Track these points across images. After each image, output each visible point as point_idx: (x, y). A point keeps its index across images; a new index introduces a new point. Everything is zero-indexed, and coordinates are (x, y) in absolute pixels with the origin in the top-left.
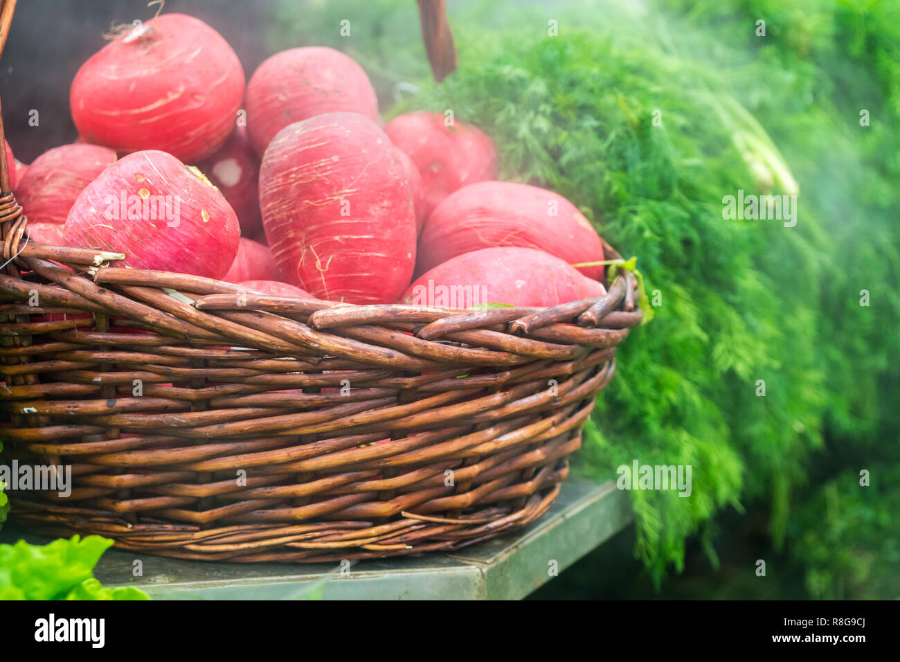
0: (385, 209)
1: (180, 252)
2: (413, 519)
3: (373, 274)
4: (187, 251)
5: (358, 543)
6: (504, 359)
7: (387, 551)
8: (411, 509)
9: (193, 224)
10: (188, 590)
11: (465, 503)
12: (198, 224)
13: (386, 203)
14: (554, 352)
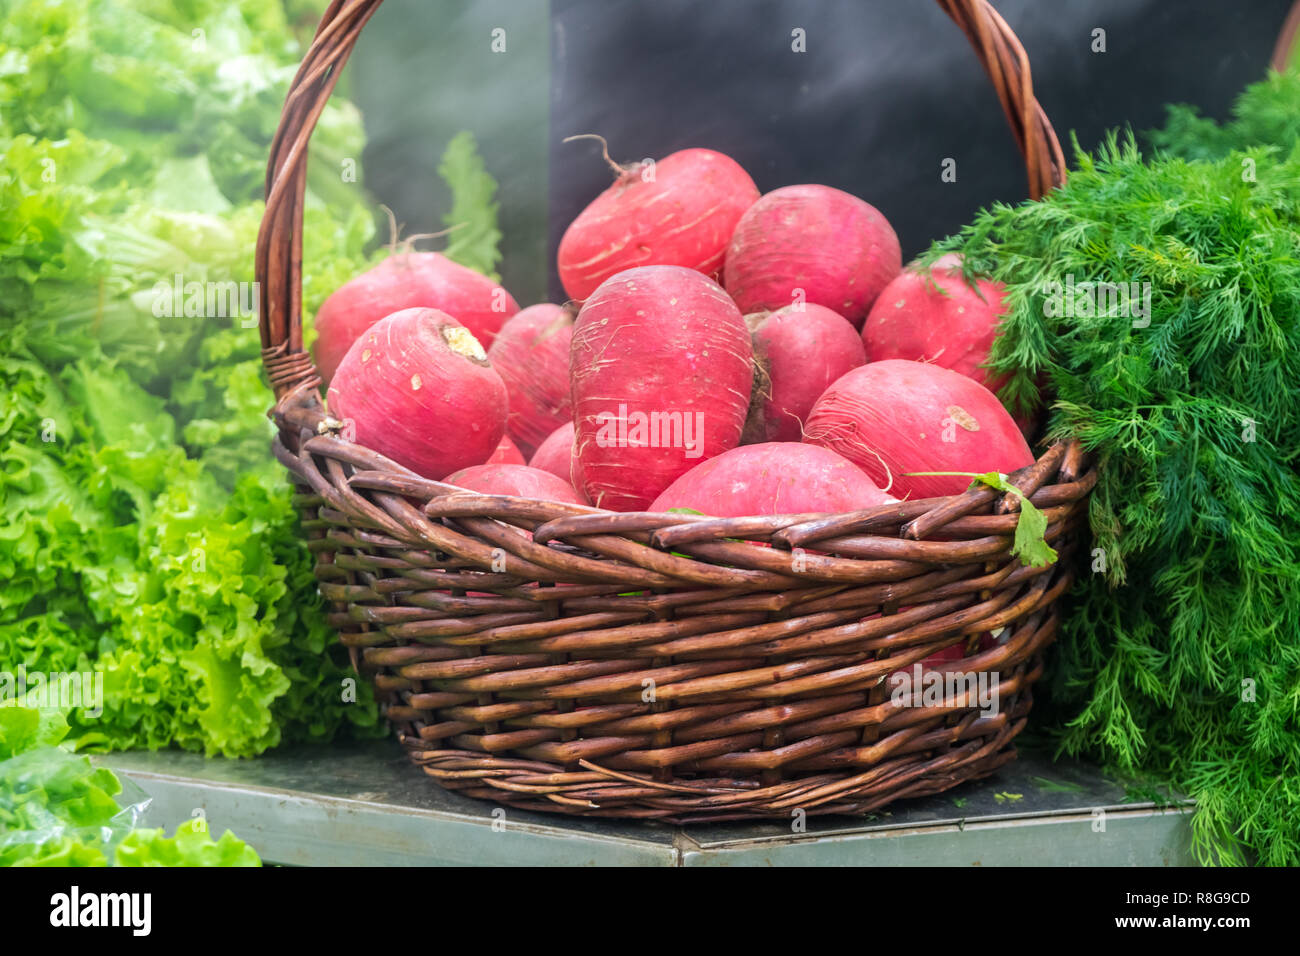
0: (652, 387)
1: (385, 423)
2: (599, 772)
3: (626, 465)
4: (394, 422)
5: (539, 789)
6: (639, 576)
7: (568, 805)
8: (596, 758)
9: (400, 392)
10: (380, 812)
11: (658, 762)
12: (405, 391)
13: (656, 378)
14: (710, 575)
